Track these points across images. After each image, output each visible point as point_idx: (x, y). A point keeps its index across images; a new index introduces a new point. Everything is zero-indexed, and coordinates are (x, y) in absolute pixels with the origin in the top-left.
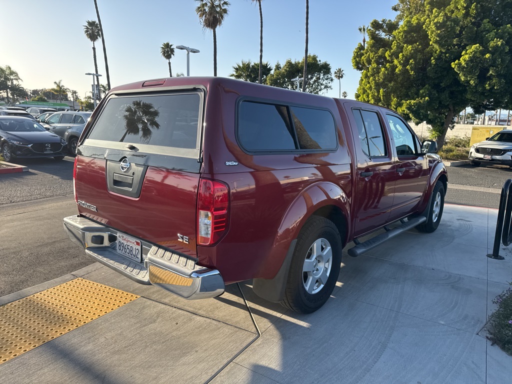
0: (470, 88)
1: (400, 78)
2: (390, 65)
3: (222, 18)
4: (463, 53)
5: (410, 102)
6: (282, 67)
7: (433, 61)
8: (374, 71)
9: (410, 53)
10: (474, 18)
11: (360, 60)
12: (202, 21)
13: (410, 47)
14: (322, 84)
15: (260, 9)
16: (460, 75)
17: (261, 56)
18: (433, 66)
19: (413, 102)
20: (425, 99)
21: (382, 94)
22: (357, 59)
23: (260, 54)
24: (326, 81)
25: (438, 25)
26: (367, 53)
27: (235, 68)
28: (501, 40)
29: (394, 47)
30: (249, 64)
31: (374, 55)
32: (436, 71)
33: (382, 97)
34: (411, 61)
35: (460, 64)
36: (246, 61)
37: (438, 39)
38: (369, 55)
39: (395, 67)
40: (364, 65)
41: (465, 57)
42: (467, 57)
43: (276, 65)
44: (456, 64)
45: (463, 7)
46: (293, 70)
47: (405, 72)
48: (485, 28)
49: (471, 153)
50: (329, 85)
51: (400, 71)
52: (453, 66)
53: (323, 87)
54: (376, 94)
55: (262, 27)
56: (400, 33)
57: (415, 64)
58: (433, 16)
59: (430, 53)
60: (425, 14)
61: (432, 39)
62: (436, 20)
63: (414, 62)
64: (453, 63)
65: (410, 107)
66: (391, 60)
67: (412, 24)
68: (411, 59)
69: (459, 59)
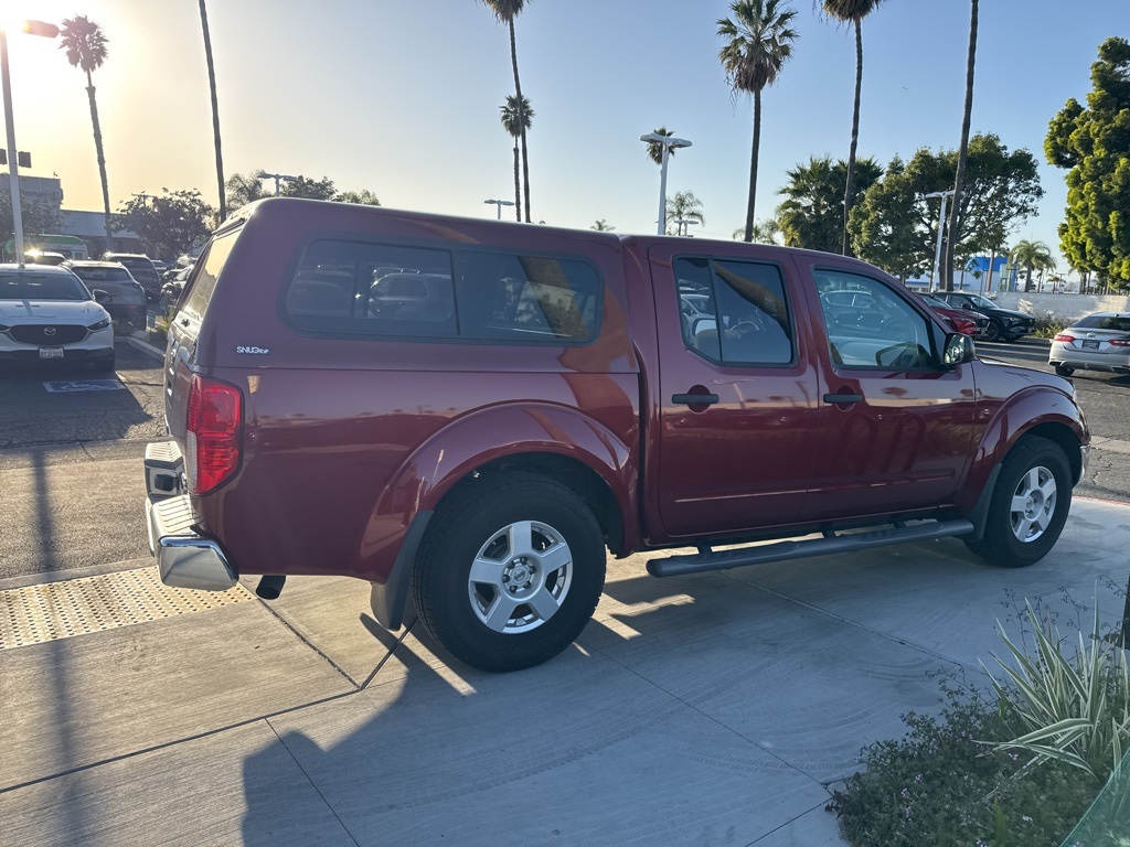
3: (778, 67)
6: (905, 165)
8: (1099, 168)
11: (1065, 142)
12: (730, 77)
14: (1012, 204)
15: (859, 38)
17: (854, 146)
21: (1114, 226)
22: (1058, 140)
23: (851, 140)
24: (1023, 197)
26: (1084, 124)
27: (792, 175)
30: (826, 164)
31: (1102, 126)
33: (1114, 233)
36: (820, 158)
38: (1089, 127)
40: (1075, 154)
43: (892, 164)
46: (932, 173)
50: (1031, 205)
53: (1014, 210)
54: (1100, 225)
55: (859, 79)
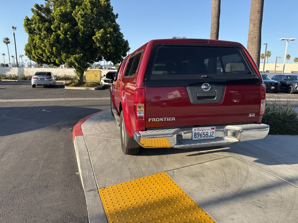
0: (100, 50)
1: (63, 42)
2: (55, 34)
4: (97, 32)
5: (76, 56)
7: (81, 34)
9: (67, 28)
10: (96, 15)
13: (66, 24)
16: (97, 43)
18: (81, 37)
19: (77, 56)
20: (81, 55)
21: (55, 51)
22: (29, 27)
25: (82, 15)
26: (36, 24)
28: (112, 29)
29: (56, 22)
31: (43, 26)
32: (83, 40)
33: (55, 53)
34: (68, 33)
35: (97, 38)
37: (83, 23)
38: (39, 26)
39: (58, 36)
41: (98, 34)
44: (95, 38)
45: (90, 8)
47: (66, 39)
49: (102, 83)
51: (63, 38)
52: (93, 39)
54: (50, 50)
56: (57, 15)
57: (71, 35)
58: (77, 10)
59: (77, 30)
60: (67, 7)
61: (79, 22)
62: (80, 12)
63: (70, 34)
64: (93, 37)
65: (76, 59)
66: (55, 30)
67: (62, 11)
68: (68, 31)
69: (96, 35)
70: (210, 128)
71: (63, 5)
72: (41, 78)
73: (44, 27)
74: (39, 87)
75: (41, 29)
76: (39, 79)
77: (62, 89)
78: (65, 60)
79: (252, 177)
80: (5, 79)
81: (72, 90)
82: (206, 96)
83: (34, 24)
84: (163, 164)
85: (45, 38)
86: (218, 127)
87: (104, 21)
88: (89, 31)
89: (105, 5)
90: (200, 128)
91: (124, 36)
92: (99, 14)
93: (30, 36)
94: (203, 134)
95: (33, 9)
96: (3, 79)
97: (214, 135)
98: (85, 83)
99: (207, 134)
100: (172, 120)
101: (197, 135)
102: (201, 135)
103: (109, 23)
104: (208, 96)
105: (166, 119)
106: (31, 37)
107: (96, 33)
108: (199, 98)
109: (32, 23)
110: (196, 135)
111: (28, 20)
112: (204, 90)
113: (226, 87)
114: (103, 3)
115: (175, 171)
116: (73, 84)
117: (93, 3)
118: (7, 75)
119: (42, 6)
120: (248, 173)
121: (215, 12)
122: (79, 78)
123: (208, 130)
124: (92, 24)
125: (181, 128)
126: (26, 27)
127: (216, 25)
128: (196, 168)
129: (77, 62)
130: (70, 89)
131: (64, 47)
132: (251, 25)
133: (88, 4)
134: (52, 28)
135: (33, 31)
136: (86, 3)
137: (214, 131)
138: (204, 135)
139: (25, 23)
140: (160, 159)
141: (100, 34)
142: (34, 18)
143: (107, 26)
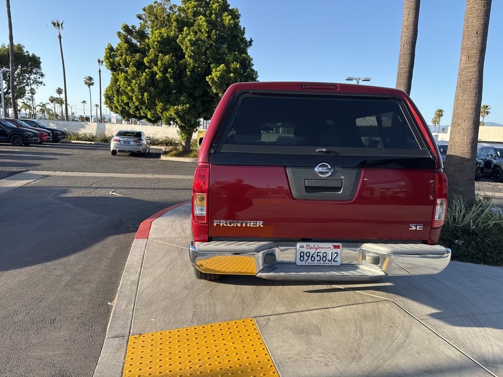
0: (217, 99)
1: (161, 85)
2: (149, 71)
4: (214, 70)
5: (177, 108)
7: (188, 73)
9: (168, 63)
10: (214, 42)
13: (167, 57)
14: (29, 79)
16: (213, 88)
18: (188, 77)
19: (180, 108)
20: (186, 106)
21: (146, 98)
22: (111, 60)
25: (192, 42)
26: (122, 56)
28: (239, 64)
29: (152, 53)
31: (131, 58)
32: (191, 82)
33: (146, 102)
34: (169, 70)
35: (213, 79)
37: (192, 54)
38: (126, 58)
39: (154, 74)
41: (216, 73)
42: (218, 74)
44: (210, 79)
45: (206, 31)
47: (165, 79)
48: (224, 52)
50: (39, 80)
51: (160, 77)
52: (208, 80)
53: (31, 81)
54: (140, 97)
56: (154, 42)
57: (173, 73)
58: (185, 33)
59: (184, 65)
60: (171, 29)
61: (187, 54)
62: (189, 38)
63: (172, 71)
64: (207, 77)
65: (177, 113)
66: (150, 66)
67: (163, 36)
68: (169, 68)
69: (211, 74)
70: (331, 245)
71: (166, 25)
72: (124, 141)
73: (134, 60)
74: (123, 154)
75: (129, 64)
76: (122, 143)
77: (156, 159)
78: (162, 113)
79: (412, 347)
80: (77, 140)
81: (172, 161)
82: (324, 185)
83: (120, 55)
84: (256, 303)
85: (133, 78)
86: (346, 244)
87: (227, 51)
88: (202, 68)
89: (230, 25)
90: (312, 244)
91: (258, 76)
92: (221, 39)
93: (113, 74)
94: (317, 256)
95: (120, 32)
96: (74, 140)
97: (338, 259)
98: (192, 151)
99: (325, 257)
100: (258, 226)
101: (305, 256)
102: (312, 257)
103: (235, 55)
104: (327, 186)
105: (246, 224)
106: (115, 76)
107: (212, 71)
108: (309, 189)
109: (116, 54)
110: (303, 256)
111: (111, 49)
112: (320, 175)
113: (363, 172)
114: (227, 21)
115: (272, 318)
116: (174, 152)
117: (212, 22)
118: (81, 133)
119: (134, 27)
120: (407, 336)
121: (407, 34)
122: (184, 144)
123: (327, 249)
124: (208, 56)
125: (275, 241)
126: (108, 61)
127: (407, 58)
128: (312, 317)
129: (179, 117)
130: (168, 161)
131: (162, 93)
132: (463, 58)
133: (203, 24)
134: (145, 63)
135: (117, 67)
136: (200, 22)
137: (338, 250)
138: (319, 257)
139: (106, 54)
140: (255, 293)
141: (218, 73)
142: (121, 47)
143: (231, 59)
